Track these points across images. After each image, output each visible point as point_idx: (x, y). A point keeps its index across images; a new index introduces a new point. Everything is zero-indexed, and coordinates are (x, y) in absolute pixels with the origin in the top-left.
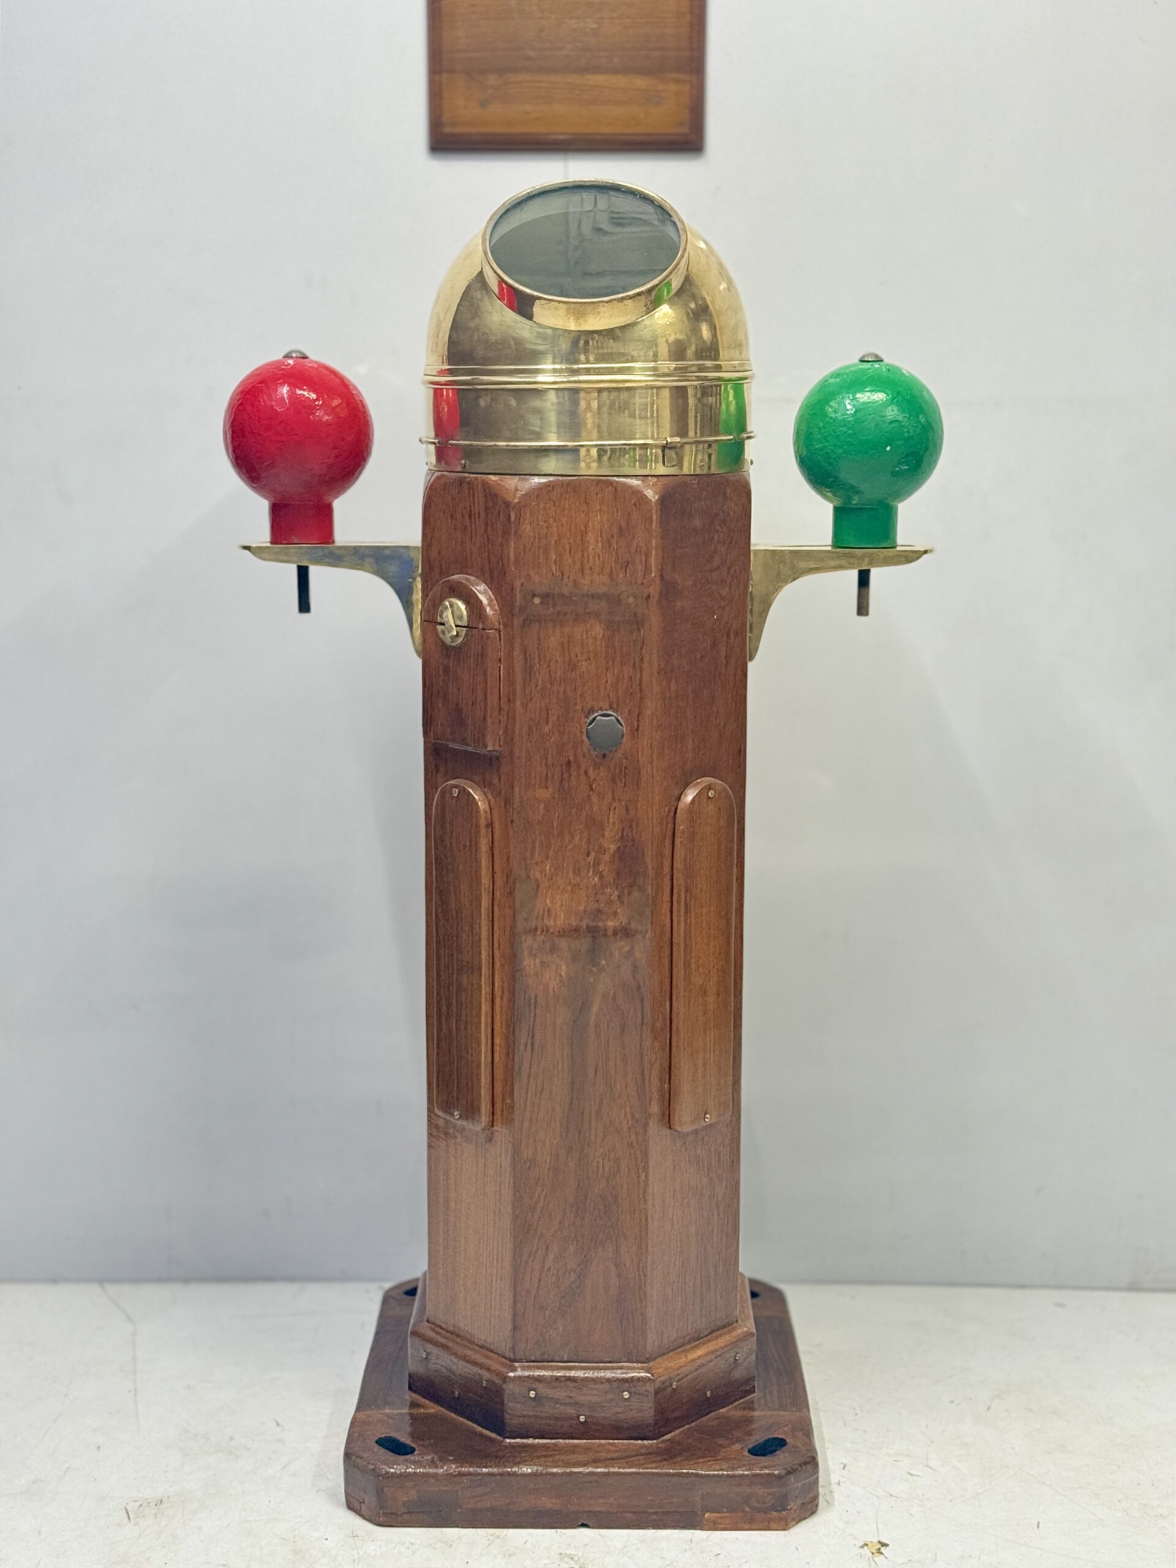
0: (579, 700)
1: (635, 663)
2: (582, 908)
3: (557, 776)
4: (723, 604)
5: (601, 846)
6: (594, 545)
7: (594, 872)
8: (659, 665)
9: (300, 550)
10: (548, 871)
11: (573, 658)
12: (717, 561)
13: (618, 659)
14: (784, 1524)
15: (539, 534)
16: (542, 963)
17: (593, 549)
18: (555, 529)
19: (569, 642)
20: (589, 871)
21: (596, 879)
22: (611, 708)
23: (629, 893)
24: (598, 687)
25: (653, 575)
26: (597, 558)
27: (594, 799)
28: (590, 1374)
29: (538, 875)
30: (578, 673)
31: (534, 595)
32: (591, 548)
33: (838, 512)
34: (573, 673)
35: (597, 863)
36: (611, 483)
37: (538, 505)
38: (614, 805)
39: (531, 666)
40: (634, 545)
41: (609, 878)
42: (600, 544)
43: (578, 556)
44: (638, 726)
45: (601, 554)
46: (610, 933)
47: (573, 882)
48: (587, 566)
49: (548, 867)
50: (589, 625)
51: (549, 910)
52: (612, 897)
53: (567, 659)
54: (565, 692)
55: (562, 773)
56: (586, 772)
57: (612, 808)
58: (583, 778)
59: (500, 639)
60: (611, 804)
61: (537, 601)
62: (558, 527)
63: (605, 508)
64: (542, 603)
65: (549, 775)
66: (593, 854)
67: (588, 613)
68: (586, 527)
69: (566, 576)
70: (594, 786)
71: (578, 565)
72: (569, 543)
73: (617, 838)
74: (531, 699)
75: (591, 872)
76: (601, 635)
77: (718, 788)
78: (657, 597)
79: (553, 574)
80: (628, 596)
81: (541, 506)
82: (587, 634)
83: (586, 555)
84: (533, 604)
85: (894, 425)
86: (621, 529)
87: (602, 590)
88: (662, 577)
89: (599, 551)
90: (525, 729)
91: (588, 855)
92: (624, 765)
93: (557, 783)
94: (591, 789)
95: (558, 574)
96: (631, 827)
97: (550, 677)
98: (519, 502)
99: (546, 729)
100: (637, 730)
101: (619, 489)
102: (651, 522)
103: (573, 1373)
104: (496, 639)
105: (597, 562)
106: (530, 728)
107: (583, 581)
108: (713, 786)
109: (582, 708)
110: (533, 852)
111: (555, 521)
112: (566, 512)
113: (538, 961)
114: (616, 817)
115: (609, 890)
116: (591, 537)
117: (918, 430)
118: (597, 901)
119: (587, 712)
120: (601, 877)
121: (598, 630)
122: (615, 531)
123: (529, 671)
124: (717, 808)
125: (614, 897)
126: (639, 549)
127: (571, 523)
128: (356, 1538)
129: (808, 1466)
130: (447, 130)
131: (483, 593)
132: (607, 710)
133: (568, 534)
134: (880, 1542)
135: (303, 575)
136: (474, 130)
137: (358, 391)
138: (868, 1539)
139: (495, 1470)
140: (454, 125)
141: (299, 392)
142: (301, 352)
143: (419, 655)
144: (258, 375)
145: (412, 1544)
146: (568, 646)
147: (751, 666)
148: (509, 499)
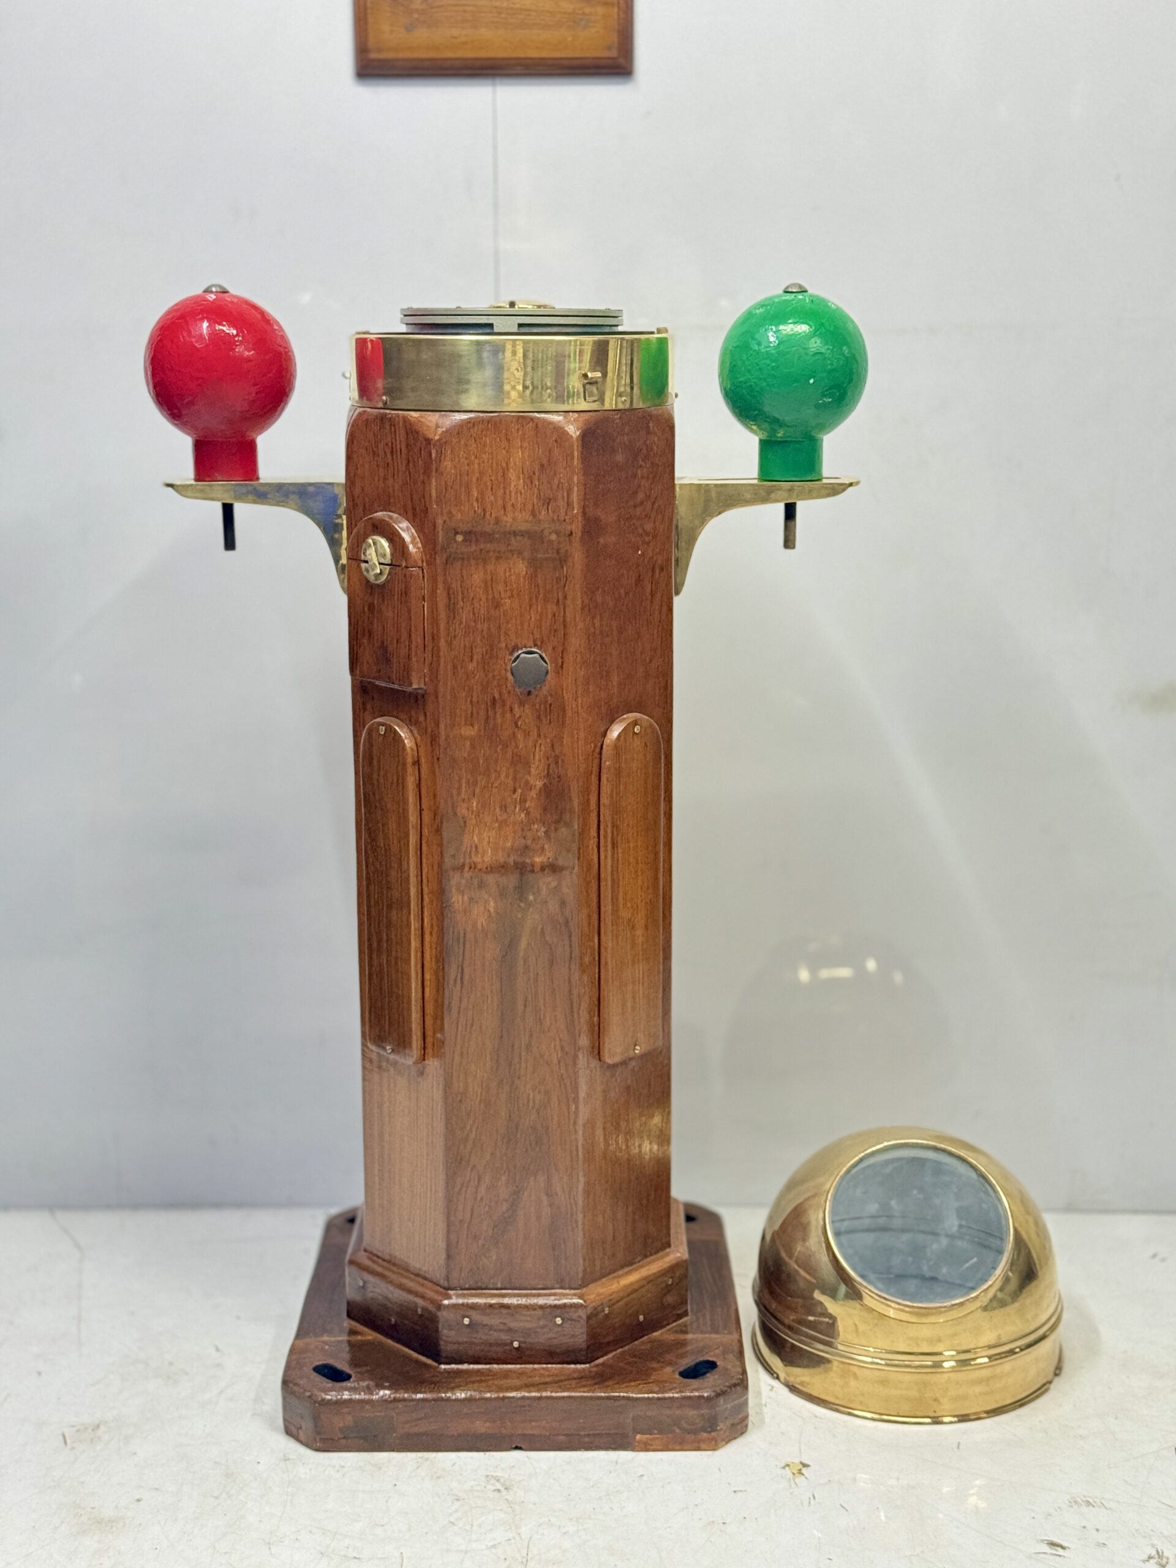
0: (502, 638)
1: (558, 601)
2: (510, 844)
3: (482, 713)
4: (647, 539)
5: (527, 782)
6: (516, 482)
7: (520, 808)
8: (583, 602)
9: (222, 489)
10: (475, 808)
11: (496, 596)
12: (641, 496)
13: (541, 596)
14: (714, 1445)
15: (460, 470)
16: (471, 899)
17: (515, 486)
18: (476, 466)
19: (492, 579)
20: (515, 807)
21: (523, 815)
22: (535, 645)
23: (556, 830)
24: (522, 624)
25: (576, 512)
26: (519, 495)
27: (520, 736)
28: (523, 1301)
29: (465, 811)
30: (501, 610)
31: (457, 533)
32: (512, 485)
33: (765, 446)
34: (497, 611)
35: (523, 800)
36: (532, 419)
37: (460, 441)
38: (539, 742)
39: (454, 604)
40: (556, 481)
41: (536, 814)
42: (522, 481)
43: (500, 492)
44: (562, 663)
45: (523, 491)
46: (537, 868)
47: (500, 818)
48: (509, 505)
49: (475, 804)
50: (512, 563)
51: (476, 847)
52: (539, 834)
53: (490, 597)
54: (489, 629)
55: (488, 711)
56: (511, 710)
57: (538, 745)
58: (508, 715)
59: (423, 577)
60: (537, 741)
61: (460, 538)
62: (479, 464)
63: (526, 444)
64: (464, 540)
65: (474, 712)
66: (519, 791)
67: (511, 551)
68: (507, 464)
69: (488, 514)
70: (519, 723)
71: (500, 502)
72: (491, 480)
73: (542, 774)
74: (455, 637)
75: (517, 809)
76: (524, 573)
77: (645, 724)
78: (579, 534)
79: (475, 511)
80: (550, 533)
81: (462, 442)
82: (510, 571)
83: (507, 492)
84: (456, 541)
85: (816, 358)
86: (542, 466)
87: (524, 527)
88: (584, 513)
89: (521, 487)
90: (450, 666)
91: (515, 791)
92: (549, 702)
93: (483, 722)
94: (517, 726)
95: (480, 511)
96: (557, 763)
97: (474, 614)
98: (439, 440)
99: (471, 666)
100: (562, 667)
101: (540, 426)
102: (573, 458)
103: (506, 1301)
104: (419, 577)
105: (519, 499)
106: (455, 667)
107: (505, 518)
108: (639, 722)
109: (506, 645)
110: (459, 789)
111: (476, 457)
112: (487, 449)
113: (466, 898)
114: (542, 753)
115: (536, 826)
116: (512, 475)
117: (841, 362)
118: (524, 838)
119: (511, 650)
120: (528, 813)
121: (521, 567)
122: (537, 468)
123: (452, 608)
124: (643, 744)
125: (541, 833)
126: (561, 485)
127: (492, 459)
128: (287, 1462)
129: (738, 1388)
130: (373, 55)
131: (406, 530)
132: (531, 647)
133: (490, 471)
134: (802, 1463)
135: (228, 512)
136: (400, 55)
137: (280, 326)
138: (788, 1460)
139: (428, 1396)
140: (379, 50)
141: (218, 327)
142: (220, 286)
143: (345, 592)
144: (177, 311)
145: (343, 1467)
146: (492, 584)
147: (677, 601)
148: (431, 436)
